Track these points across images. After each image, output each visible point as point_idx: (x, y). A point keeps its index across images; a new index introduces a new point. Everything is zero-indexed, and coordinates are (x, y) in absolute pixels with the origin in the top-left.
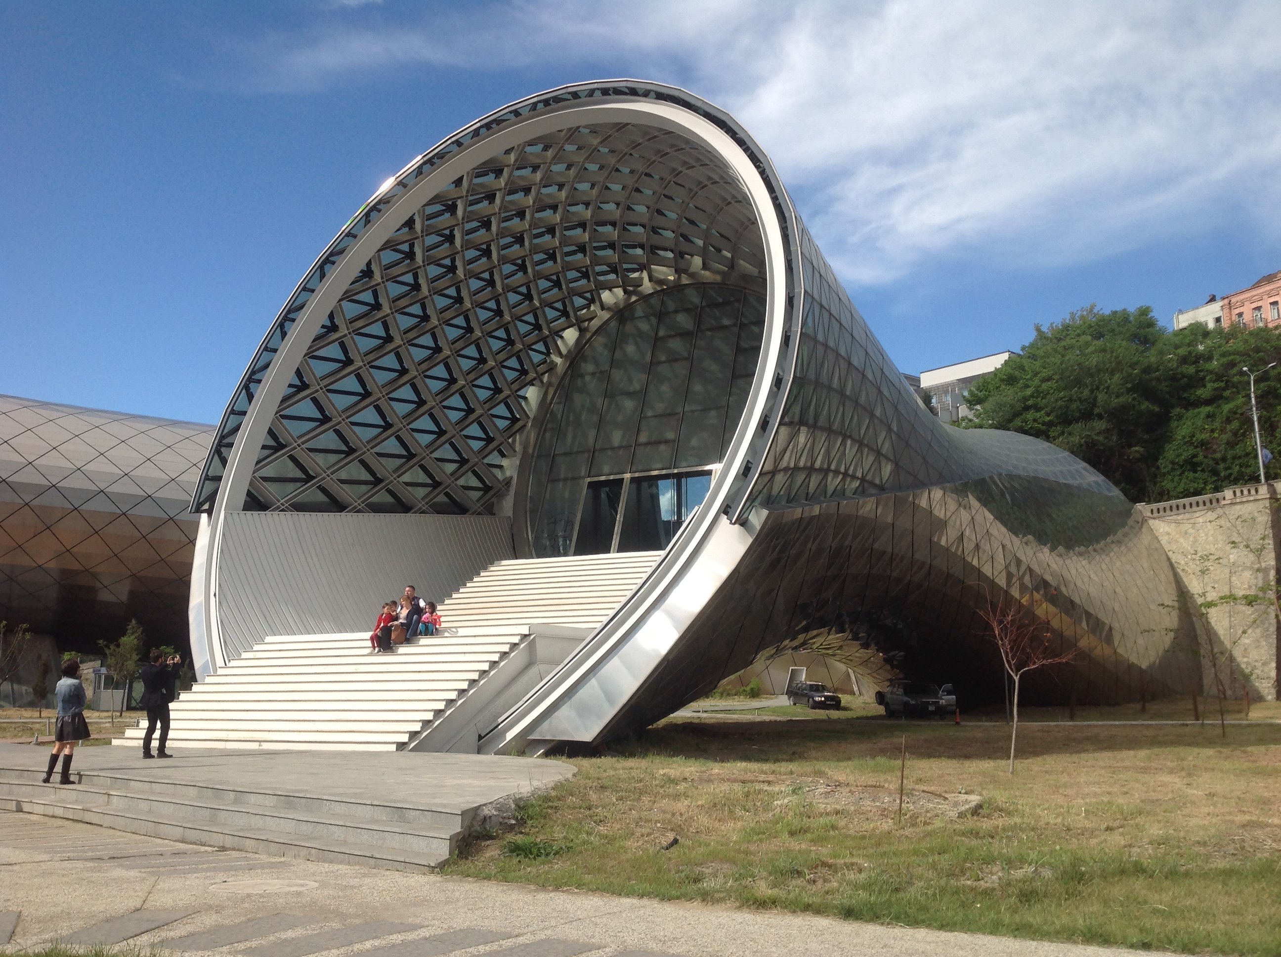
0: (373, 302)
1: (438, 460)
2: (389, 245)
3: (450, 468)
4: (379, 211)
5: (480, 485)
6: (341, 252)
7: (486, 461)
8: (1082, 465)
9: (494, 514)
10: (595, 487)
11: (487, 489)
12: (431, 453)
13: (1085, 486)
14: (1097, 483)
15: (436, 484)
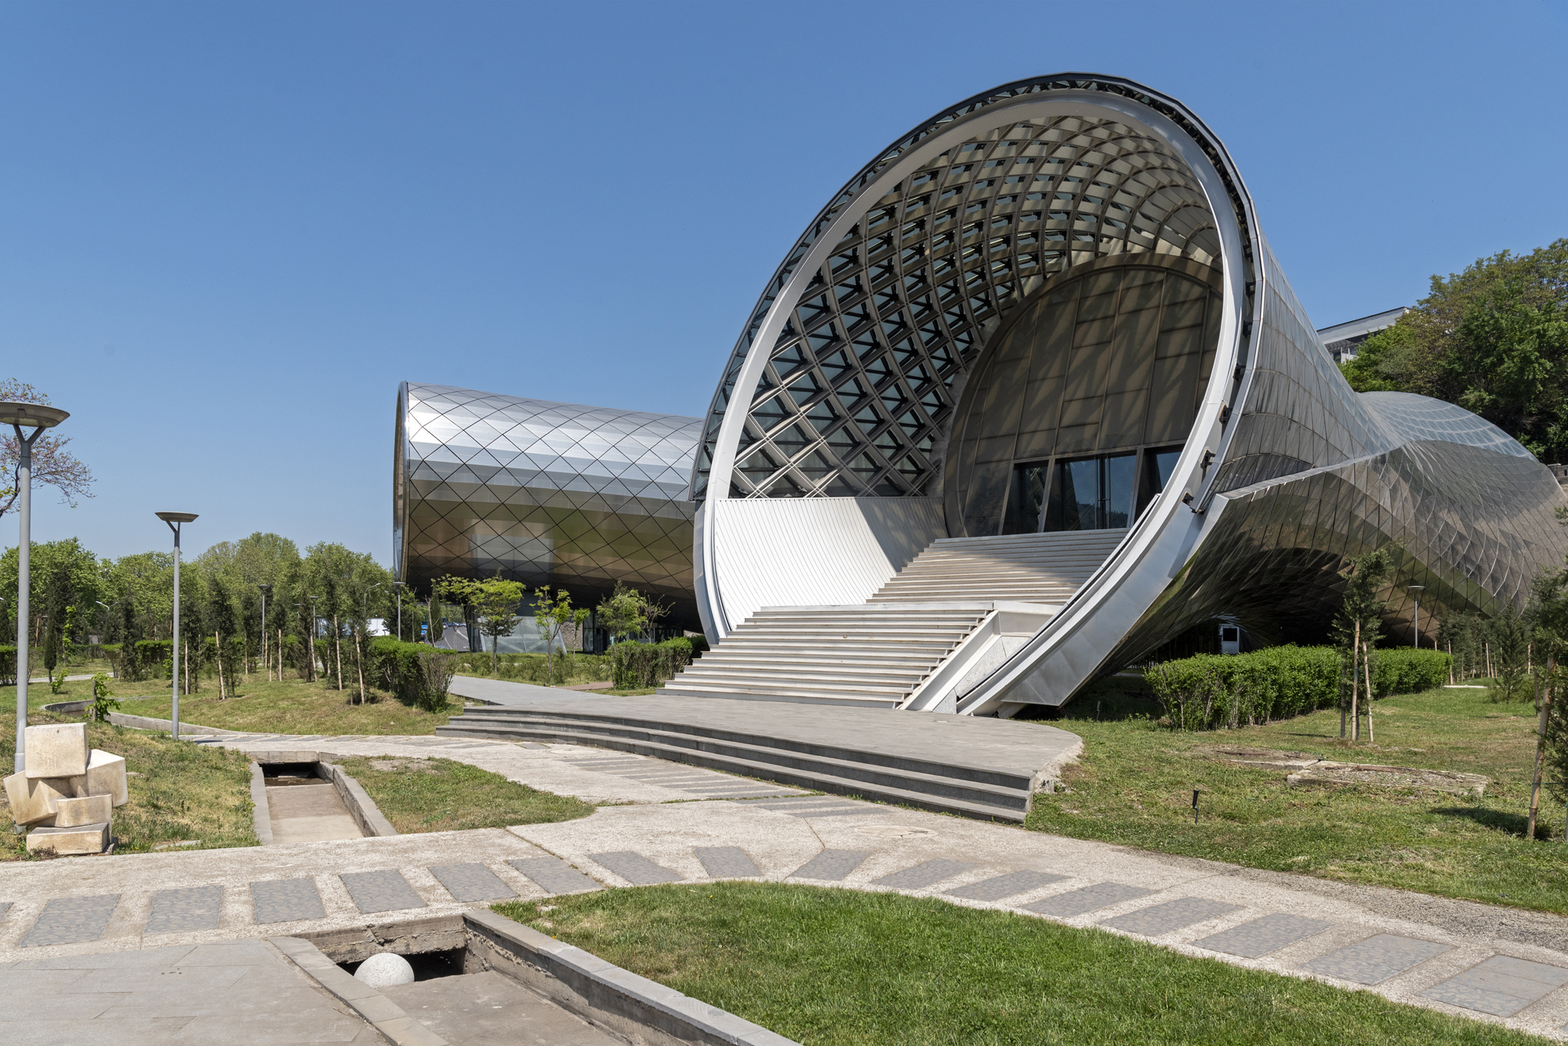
0: (822, 305)
1: (879, 446)
2: (838, 251)
3: (888, 453)
4: (828, 220)
5: (914, 469)
6: (797, 260)
7: (918, 446)
8: (1488, 426)
9: (926, 495)
10: (1020, 468)
11: (920, 472)
12: (873, 441)
13: (1493, 449)
14: (1505, 444)
15: (877, 469)
